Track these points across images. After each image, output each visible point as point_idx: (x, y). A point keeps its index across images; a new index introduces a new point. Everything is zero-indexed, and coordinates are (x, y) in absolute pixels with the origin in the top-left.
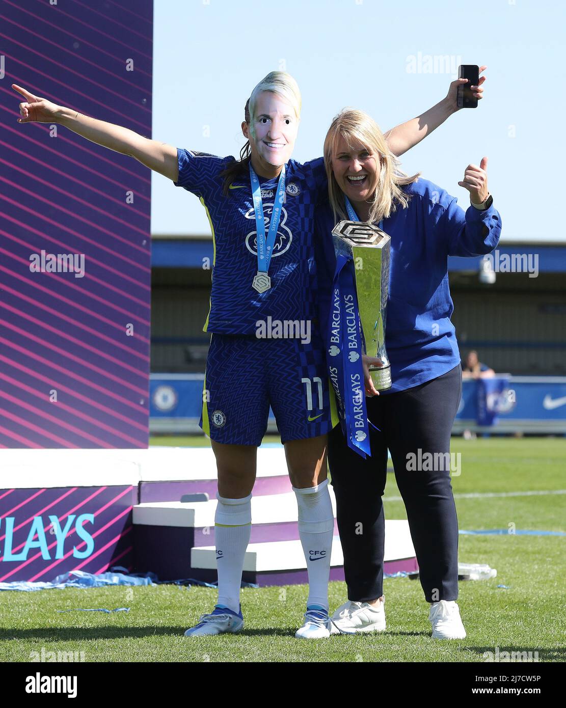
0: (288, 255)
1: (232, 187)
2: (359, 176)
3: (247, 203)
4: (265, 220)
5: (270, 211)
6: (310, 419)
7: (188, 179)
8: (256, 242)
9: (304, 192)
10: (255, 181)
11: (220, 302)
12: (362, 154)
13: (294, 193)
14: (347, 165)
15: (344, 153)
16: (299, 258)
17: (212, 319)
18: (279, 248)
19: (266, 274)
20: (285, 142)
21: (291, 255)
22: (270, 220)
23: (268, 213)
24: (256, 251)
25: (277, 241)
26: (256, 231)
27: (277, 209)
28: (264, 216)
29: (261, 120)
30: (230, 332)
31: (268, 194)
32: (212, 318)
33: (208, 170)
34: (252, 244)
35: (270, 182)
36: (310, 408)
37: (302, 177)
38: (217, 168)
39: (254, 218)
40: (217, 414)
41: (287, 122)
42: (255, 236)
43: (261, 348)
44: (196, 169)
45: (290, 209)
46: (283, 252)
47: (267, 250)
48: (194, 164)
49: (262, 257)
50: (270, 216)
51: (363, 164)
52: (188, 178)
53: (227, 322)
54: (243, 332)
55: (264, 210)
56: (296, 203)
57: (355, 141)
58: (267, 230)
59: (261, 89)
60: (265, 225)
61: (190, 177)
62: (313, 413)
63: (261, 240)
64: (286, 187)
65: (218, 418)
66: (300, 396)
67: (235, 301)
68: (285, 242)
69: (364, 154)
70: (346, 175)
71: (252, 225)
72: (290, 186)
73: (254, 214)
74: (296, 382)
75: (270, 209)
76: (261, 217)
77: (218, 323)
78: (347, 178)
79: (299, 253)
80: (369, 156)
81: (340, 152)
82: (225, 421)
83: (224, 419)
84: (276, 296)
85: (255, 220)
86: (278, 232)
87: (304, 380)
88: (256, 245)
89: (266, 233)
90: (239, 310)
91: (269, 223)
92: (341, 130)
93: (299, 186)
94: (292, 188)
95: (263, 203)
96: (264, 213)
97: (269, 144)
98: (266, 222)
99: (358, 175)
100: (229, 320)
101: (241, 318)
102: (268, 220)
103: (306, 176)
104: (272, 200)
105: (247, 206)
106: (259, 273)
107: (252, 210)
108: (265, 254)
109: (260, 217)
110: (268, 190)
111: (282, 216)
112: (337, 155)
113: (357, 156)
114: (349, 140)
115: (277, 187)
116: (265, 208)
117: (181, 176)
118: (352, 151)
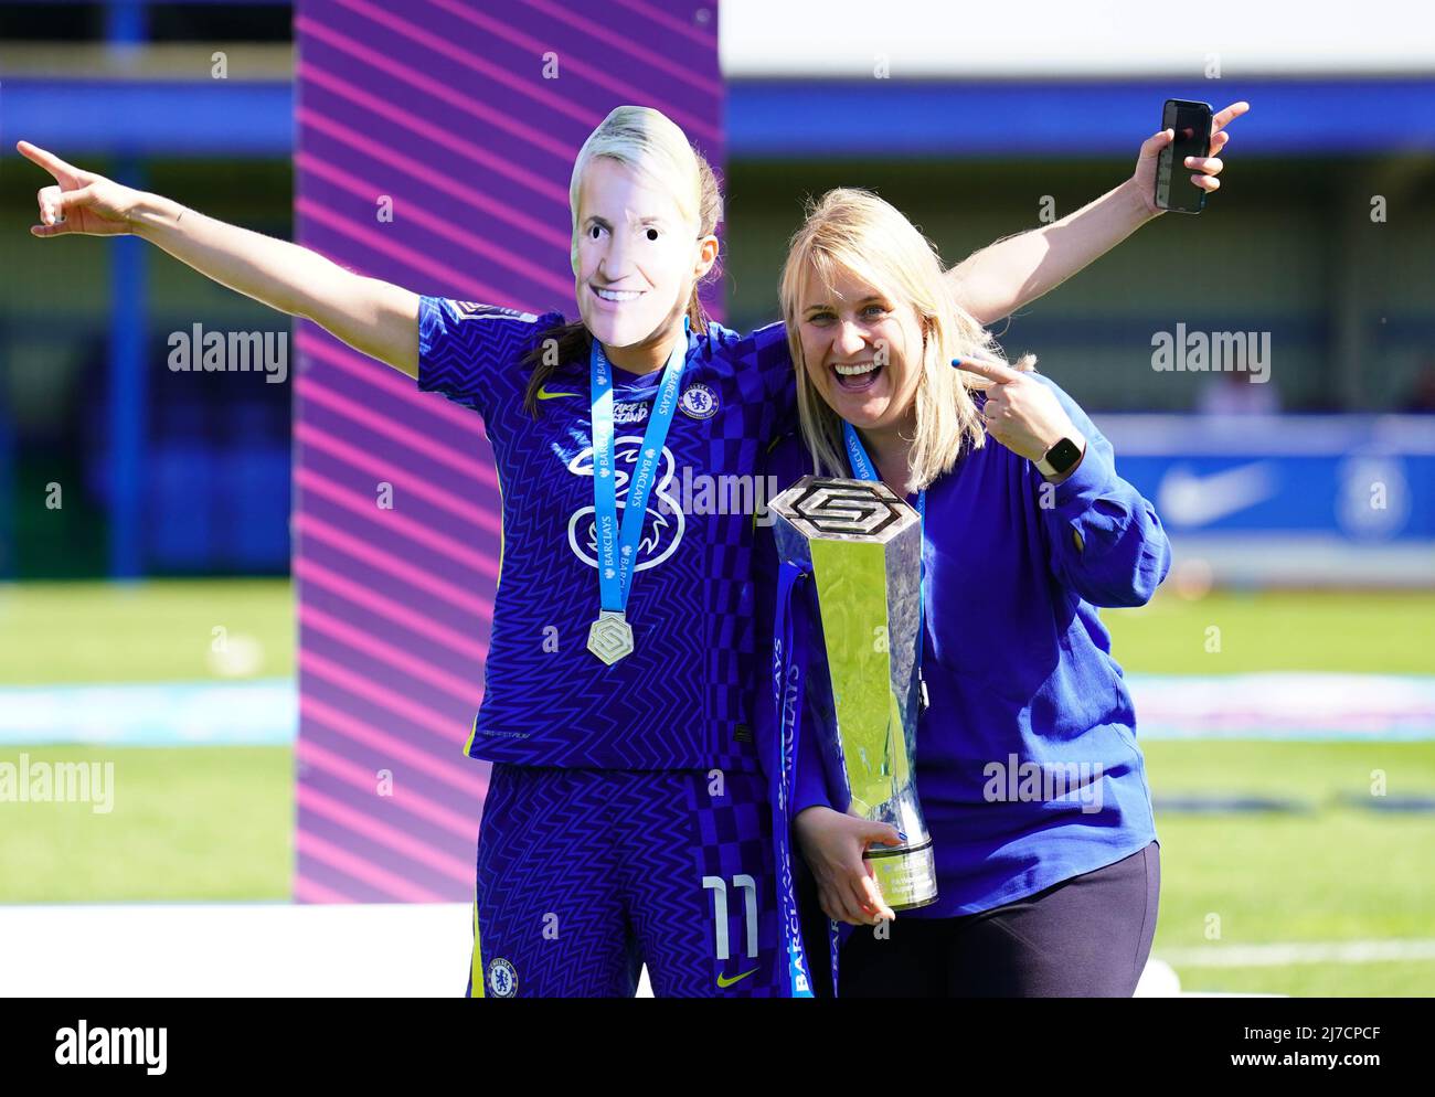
0: (672, 567)
1: (543, 395)
2: (860, 364)
3: (579, 436)
4: (617, 478)
5: (631, 457)
6: (722, 982)
7: (443, 375)
8: (594, 533)
9: (727, 409)
10: (602, 381)
11: (502, 682)
12: (865, 310)
13: (700, 411)
14: (827, 336)
15: (820, 307)
16: (702, 575)
17: (485, 724)
18: (651, 549)
19: (621, 617)
20: (644, 285)
21: (681, 569)
22: (630, 479)
23: (628, 460)
24: (594, 555)
25: (647, 531)
26: (593, 505)
27: (650, 453)
28: (617, 469)
29: (590, 230)
30: (525, 759)
31: (636, 412)
32: (486, 720)
33: (492, 352)
34: (583, 539)
35: (642, 382)
36: (723, 952)
37: (725, 371)
38: (513, 346)
39: (591, 473)
40: (499, 968)
41: (652, 235)
42: (589, 518)
43: (606, 799)
44: (461, 347)
45: (684, 451)
46: (661, 559)
47: (621, 555)
48: (458, 336)
49: (610, 574)
50: (630, 469)
51: (867, 334)
52: (442, 371)
53: (518, 735)
54: (557, 763)
55: (616, 454)
56: (703, 437)
57: (844, 278)
58: (621, 505)
59: (593, 153)
60: (618, 490)
61: (446, 369)
62: (730, 968)
63: (606, 529)
64: (682, 393)
65: (501, 978)
66: (699, 922)
67: (540, 682)
68: (668, 534)
69: (871, 309)
70: (830, 362)
71: (584, 490)
72: (694, 392)
73: (592, 462)
74: (690, 885)
75: (632, 452)
76: (608, 472)
77: (496, 737)
78: (833, 367)
79: (703, 561)
80: (883, 315)
81: (813, 304)
82: (516, 985)
83: (514, 980)
84: (640, 671)
85: (591, 478)
86: (649, 510)
87: (709, 882)
88: (593, 542)
89: (620, 512)
90: (548, 706)
91: (626, 485)
92: (813, 249)
93: (718, 394)
94: (697, 399)
95: (616, 436)
96: (616, 460)
97: (600, 292)
98: (619, 484)
99: (856, 361)
100: (524, 730)
101: (551, 726)
102: (624, 477)
103: (738, 367)
104: (639, 428)
105: (576, 443)
106: (603, 614)
107: (585, 454)
108: (617, 567)
109: (605, 473)
110: (632, 402)
111: (661, 471)
112: (804, 312)
113: (851, 314)
114: (829, 273)
115: (655, 395)
116: (619, 448)
117: (424, 367)
118: (837, 301)
